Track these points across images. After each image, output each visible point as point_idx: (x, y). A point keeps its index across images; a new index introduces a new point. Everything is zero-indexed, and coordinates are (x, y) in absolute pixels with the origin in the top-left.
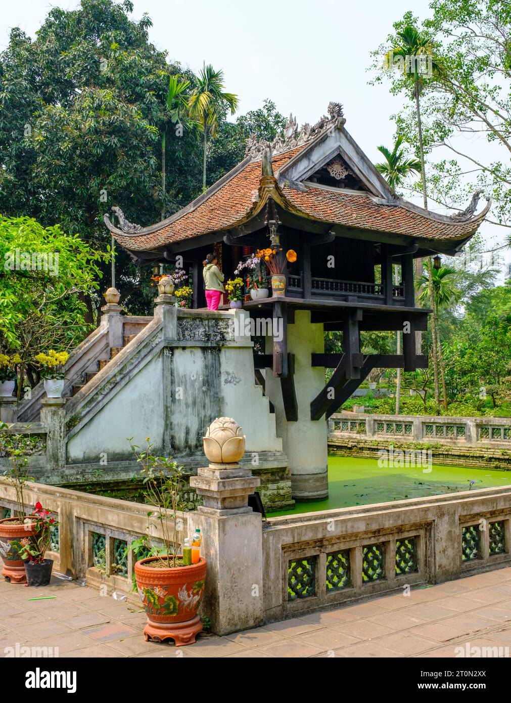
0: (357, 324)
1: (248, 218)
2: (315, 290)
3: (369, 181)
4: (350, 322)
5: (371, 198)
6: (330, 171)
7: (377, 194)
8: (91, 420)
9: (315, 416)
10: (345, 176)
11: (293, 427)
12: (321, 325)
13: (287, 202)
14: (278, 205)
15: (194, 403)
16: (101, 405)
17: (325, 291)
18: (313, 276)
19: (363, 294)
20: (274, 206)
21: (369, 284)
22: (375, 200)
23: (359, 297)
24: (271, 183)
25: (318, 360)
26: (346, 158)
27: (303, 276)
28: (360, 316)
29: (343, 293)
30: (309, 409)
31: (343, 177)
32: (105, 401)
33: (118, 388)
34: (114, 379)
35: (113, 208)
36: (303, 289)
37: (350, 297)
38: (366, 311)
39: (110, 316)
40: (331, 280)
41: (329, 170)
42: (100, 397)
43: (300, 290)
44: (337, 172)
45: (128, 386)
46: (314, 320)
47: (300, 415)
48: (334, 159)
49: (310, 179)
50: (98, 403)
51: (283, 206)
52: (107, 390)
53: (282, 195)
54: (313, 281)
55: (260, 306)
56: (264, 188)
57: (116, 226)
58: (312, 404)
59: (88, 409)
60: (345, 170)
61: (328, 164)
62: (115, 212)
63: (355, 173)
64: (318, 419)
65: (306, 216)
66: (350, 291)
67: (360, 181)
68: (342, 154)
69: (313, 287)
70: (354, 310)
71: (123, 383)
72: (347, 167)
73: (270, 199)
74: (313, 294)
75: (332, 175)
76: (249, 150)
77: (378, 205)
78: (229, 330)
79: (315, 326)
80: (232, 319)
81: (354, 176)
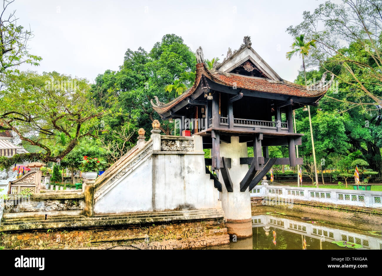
0: (260, 141)
2: (237, 125)
3: (266, 72)
4: (256, 140)
5: (267, 80)
6: (245, 68)
7: (271, 78)
9: (243, 189)
10: (253, 70)
11: (231, 195)
12: (245, 144)
13: (212, 77)
14: (207, 79)
15: (170, 183)
17: (242, 125)
18: (235, 117)
19: (264, 127)
20: (205, 79)
21: (267, 121)
22: (270, 81)
23: (261, 128)
25: (243, 161)
26: (253, 62)
27: (229, 118)
28: (261, 137)
29: (253, 126)
30: (239, 186)
31: (252, 71)
34: (124, 170)
35: (155, 97)
36: (229, 124)
37: (256, 128)
38: (265, 135)
40: (245, 120)
43: (227, 124)
44: (249, 68)
45: (131, 174)
46: (241, 141)
47: (234, 189)
48: (246, 62)
51: (210, 78)
53: (209, 73)
54: (235, 120)
56: (199, 70)
58: (241, 184)
60: (253, 67)
61: (243, 64)
63: (258, 69)
64: (244, 191)
65: (224, 85)
66: (256, 125)
67: (262, 73)
68: (251, 60)
69: (235, 123)
70: (257, 135)
71: (129, 172)
72: (254, 66)
73: (203, 75)
74: (235, 127)
75: (245, 69)
77: (271, 83)
78: (190, 146)
79: (241, 144)
80: (193, 140)
81: (258, 70)
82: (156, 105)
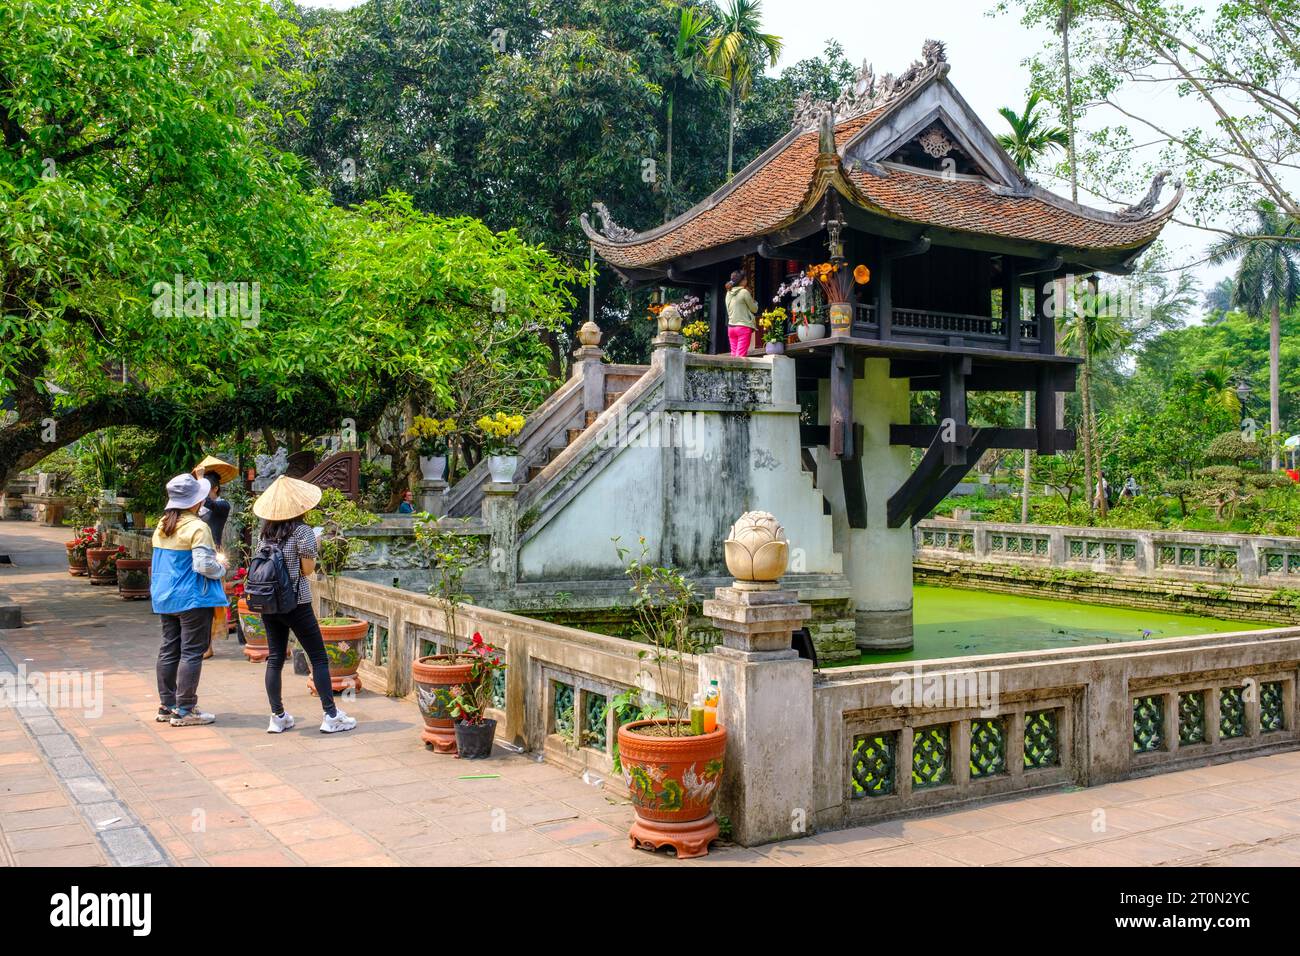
0: (962, 380)
1: (795, 217)
2: (897, 328)
3: (984, 159)
4: (952, 376)
5: (987, 185)
6: (925, 146)
7: (998, 179)
8: (555, 517)
9: (894, 522)
10: (948, 152)
11: (859, 537)
12: (906, 381)
13: (856, 193)
14: (842, 198)
15: (709, 496)
16: (570, 496)
17: (912, 329)
18: (895, 304)
19: (973, 334)
20: (836, 199)
21: (982, 318)
22: (995, 188)
23: (966, 338)
24: (832, 163)
25: (900, 435)
26: (949, 126)
27: (879, 306)
28: (967, 368)
29: (942, 332)
30: (884, 510)
31: (945, 153)
32: (577, 489)
33: (596, 471)
34: (590, 457)
35: (594, 205)
36: (879, 324)
37: (951, 338)
38: (977, 359)
39: (585, 365)
40: (923, 312)
41: (922, 143)
42: (569, 484)
43: (874, 326)
44: (934, 145)
45: (609, 469)
46: (895, 372)
47: (870, 520)
48: (931, 126)
49: (893, 157)
50: (566, 492)
51: (850, 198)
52: (579, 474)
53: (848, 182)
54: (894, 313)
55: (811, 351)
56: (822, 171)
57: (598, 232)
58: (890, 503)
59: (551, 501)
60: (946, 143)
61: (921, 135)
62: (597, 211)
63: (963, 148)
64: (898, 526)
65: (886, 214)
66: (953, 328)
67: (972, 160)
68: (944, 120)
69: (894, 323)
70: (958, 359)
71: (603, 463)
72: (951, 138)
73: (831, 188)
74: (894, 333)
75: (926, 151)
76: (799, 116)
77: (999, 197)
78: (763, 387)
79: (896, 383)
80: (769, 371)
81: (962, 152)
82: (603, 235)
